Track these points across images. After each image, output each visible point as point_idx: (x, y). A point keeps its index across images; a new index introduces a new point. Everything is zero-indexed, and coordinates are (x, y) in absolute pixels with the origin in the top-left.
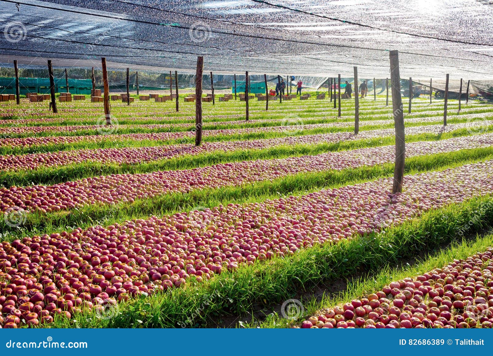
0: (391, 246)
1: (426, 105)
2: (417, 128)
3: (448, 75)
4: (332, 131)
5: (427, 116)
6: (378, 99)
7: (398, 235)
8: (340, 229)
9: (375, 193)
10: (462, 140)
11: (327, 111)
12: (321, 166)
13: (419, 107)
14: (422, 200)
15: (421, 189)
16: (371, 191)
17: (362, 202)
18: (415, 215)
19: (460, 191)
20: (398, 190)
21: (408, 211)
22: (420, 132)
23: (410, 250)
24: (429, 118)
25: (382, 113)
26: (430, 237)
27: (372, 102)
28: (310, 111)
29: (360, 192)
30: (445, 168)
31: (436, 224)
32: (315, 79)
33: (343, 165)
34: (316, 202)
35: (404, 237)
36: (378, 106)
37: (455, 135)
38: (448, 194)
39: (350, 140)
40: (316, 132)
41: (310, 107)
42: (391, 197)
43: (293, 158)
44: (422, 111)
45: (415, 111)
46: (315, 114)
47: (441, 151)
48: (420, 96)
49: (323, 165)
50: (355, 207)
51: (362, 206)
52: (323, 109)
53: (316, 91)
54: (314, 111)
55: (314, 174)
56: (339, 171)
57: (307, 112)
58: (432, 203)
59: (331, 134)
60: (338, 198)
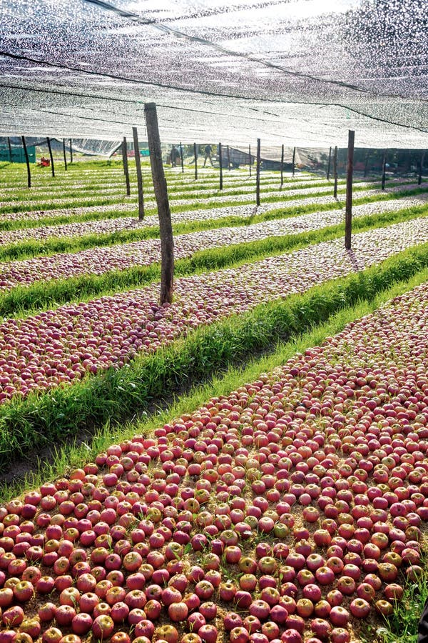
0: (134, 386)
1: (245, 178)
2: (224, 209)
3: (259, 140)
4: (110, 216)
5: (241, 193)
6: (187, 170)
7: (148, 368)
8: (65, 366)
9: (136, 306)
10: (272, 224)
11: (115, 187)
12: (75, 269)
13: (235, 181)
14: (195, 313)
15: (200, 295)
16: (131, 304)
17: (111, 322)
18: (179, 335)
19: (248, 296)
20: (166, 300)
21: (172, 330)
22: (225, 215)
23: (167, 386)
24: (243, 196)
25: (188, 189)
26: (196, 365)
27: (179, 175)
28: (92, 188)
29: (116, 306)
30: (243, 262)
31: (205, 345)
32: (105, 143)
33: (108, 266)
34: (46, 326)
35: (157, 369)
36: (185, 181)
37: (267, 218)
38: (232, 300)
39: (130, 229)
40: (87, 218)
41: (94, 183)
42: (155, 311)
43: (40, 259)
44: (238, 186)
45: (229, 187)
46: (98, 192)
47: (243, 241)
48: (240, 167)
49: (80, 267)
50: (100, 331)
51: (110, 327)
52: (110, 185)
53: (107, 159)
54: (98, 188)
55: (62, 281)
56: (99, 275)
57: (87, 189)
58: (207, 316)
59: (107, 220)
60: (81, 318)
